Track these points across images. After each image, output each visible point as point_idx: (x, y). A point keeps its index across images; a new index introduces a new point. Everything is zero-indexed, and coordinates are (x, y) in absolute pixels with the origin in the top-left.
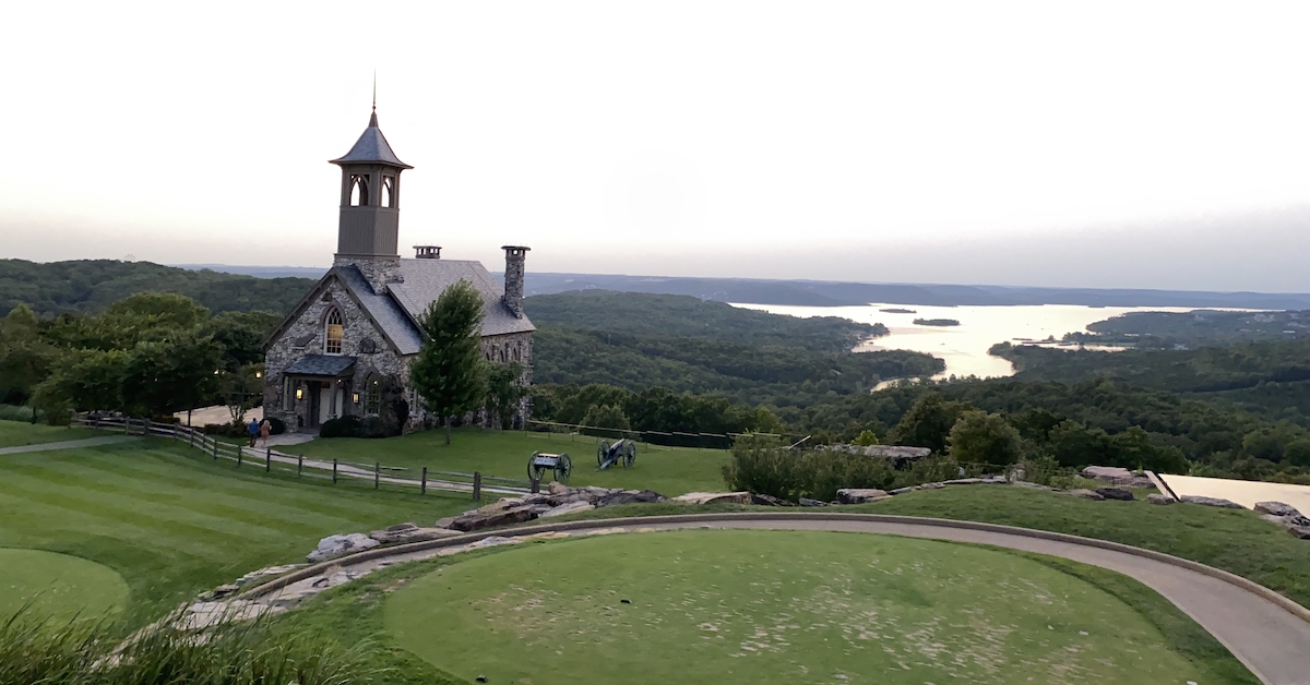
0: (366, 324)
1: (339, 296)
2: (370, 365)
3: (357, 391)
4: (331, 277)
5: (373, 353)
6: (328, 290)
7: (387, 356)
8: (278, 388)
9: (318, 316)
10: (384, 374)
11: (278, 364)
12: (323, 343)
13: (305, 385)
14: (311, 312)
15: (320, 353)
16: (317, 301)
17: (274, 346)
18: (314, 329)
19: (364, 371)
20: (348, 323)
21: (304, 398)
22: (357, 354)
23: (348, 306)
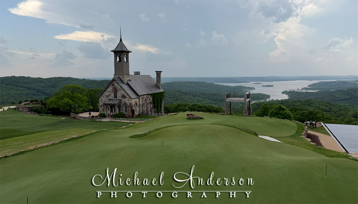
0: (123, 91)
1: (116, 85)
2: (124, 101)
3: (122, 107)
4: (113, 80)
5: (125, 98)
7: (128, 99)
8: (103, 107)
9: (111, 90)
10: (128, 103)
11: (102, 101)
12: (113, 96)
13: (109, 107)
14: (109, 89)
15: (112, 99)
16: (110, 86)
17: (101, 97)
18: (110, 93)
19: (123, 103)
20: (118, 91)
21: (109, 109)
22: (121, 99)
23: (118, 87)
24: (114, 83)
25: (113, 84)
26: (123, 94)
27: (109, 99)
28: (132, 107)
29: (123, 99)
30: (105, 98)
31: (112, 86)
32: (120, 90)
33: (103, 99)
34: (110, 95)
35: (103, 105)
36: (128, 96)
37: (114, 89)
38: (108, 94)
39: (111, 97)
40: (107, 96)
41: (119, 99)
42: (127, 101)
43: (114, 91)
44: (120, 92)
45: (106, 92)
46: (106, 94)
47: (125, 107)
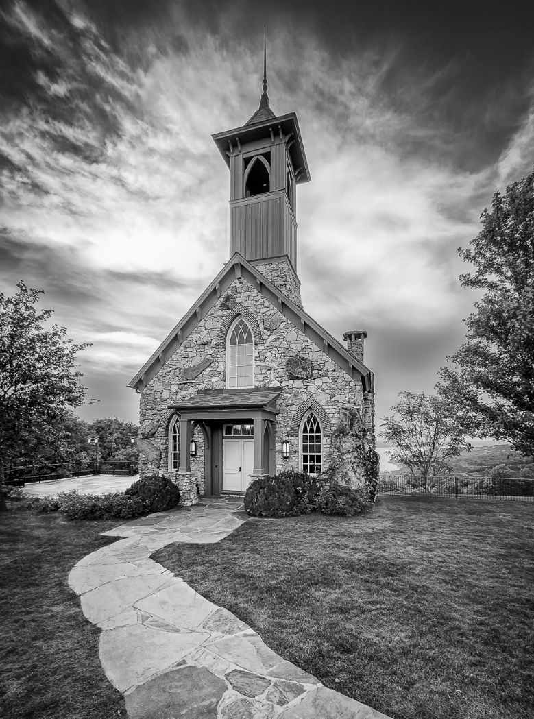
0: (295, 334)
1: (247, 298)
2: (305, 397)
3: (283, 439)
5: (309, 378)
6: (229, 292)
7: (335, 380)
8: (159, 441)
9: (215, 333)
10: (331, 410)
11: (158, 407)
12: (224, 372)
13: (201, 435)
14: (203, 328)
15: (220, 387)
16: (212, 311)
17: (151, 382)
18: (208, 352)
19: (295, 408)
20: (264, 337)
21: (198, 454)
22: (281, 382)
23: (263, 310)
24: (236, 290)
25: (227, 298)
26: (295, 350)
27: (199, 392)
29: (298, 384)
30: (174, 387)
31: (225, 306)
32: (274, 325)
33: (166, 394)
34: (208, 363)
35: (161, 430)
36: (331, 364)
37: (232, 329)
38: (197, 361)
39: (215, 379)
40: (191, 375)
41: (263, 388)
42: (322, 399)
43: (233, 342)
44: (276, 340)
45: (183, 349)
46: (184, 361)
47: (305, 438)
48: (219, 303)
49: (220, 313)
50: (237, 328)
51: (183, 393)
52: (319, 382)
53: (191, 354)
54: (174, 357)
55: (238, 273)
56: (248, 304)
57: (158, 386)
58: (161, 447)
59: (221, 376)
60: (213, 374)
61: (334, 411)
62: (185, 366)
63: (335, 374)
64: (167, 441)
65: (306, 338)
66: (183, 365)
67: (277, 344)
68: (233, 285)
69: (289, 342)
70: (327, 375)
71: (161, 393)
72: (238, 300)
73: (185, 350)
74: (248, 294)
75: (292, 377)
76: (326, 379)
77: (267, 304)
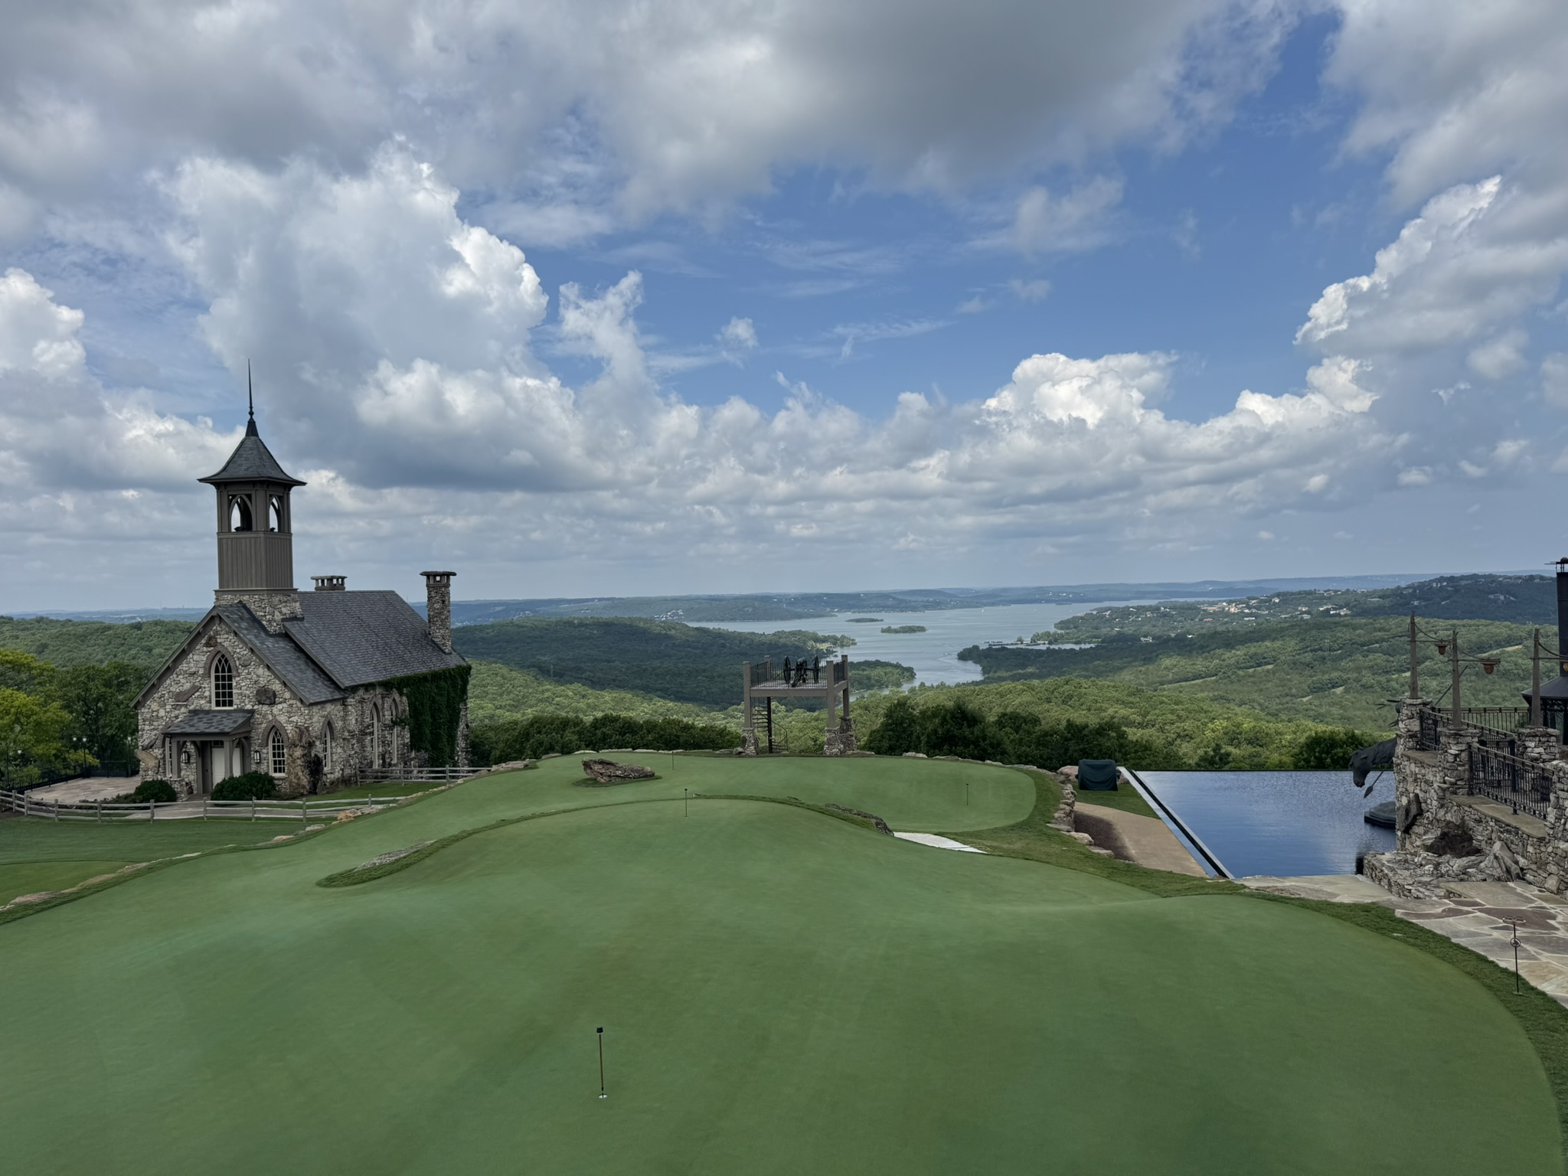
0: (261, 671)
1: (226, 640)
2: (270, 717)
3: (257, 748)
4: (212, 618)
5: (273, 703)
6: (211, 633)
7: (291, 706)
8: (157, 752)
9: (201, 664)
10: (289, 728)
11: (155, 723)
12: (210, 696)
13: (192, 747)
14: (191, 660)
15: (207, 708)
16: (198, 647)
17: (148, 703)
18: (197, 681)
19: (264, 725)
20: (240, 671)
21: (192, 761)
22: (253, 706)
23: (238, 650)
24: (217, 633)
25: (210, 638)
26: (263, 682)
27: (190, 712)
28: (311, 745)
29: (265, 708)
30: (168, 707)
31: (208, 645)
32: (247, 663)
33: (162, 713)
34: (196, 689)
35: (159, 743)
36: (287, 695)
37: (216, 661)
38: (187, 686)
39: (202, 702)
40: (183, 698)
41: (241, 710)
42: (283, 719)
43: (217, 671)
44: (249, 673)
45: (175, 676)
46: (176, 686)
47: (274, 747)
48: (203, 641)
49: (205, 649)
50: (220, 661)
51: (177, 712)
52: (280, 706)
53: (182, 681)
54: (168, 682)
55: (217, 621)
56: (226, 644)
57: (155, 706)
58: (159, 757)
59: (208, 699)
60: (202, 697)
61: (291, 728)
62: (177, 690)
63: (291, 702)
64: (164, 750)
65: (270, 674)
66: (175, 689)
67: (249, 676)
68: (215, 628)
69: (258, 676)
70: (285, 702)
71: (158, 711)
72: (219, 641)
73: (177, 677)
74: (226, 636)
75: (260, 703)
76: (285, 705)
77: (240, 646)
